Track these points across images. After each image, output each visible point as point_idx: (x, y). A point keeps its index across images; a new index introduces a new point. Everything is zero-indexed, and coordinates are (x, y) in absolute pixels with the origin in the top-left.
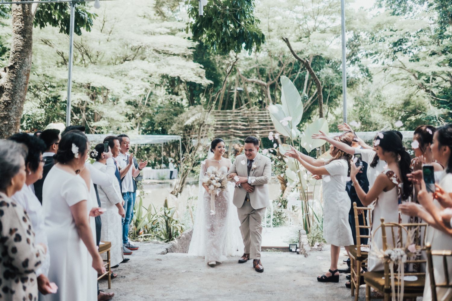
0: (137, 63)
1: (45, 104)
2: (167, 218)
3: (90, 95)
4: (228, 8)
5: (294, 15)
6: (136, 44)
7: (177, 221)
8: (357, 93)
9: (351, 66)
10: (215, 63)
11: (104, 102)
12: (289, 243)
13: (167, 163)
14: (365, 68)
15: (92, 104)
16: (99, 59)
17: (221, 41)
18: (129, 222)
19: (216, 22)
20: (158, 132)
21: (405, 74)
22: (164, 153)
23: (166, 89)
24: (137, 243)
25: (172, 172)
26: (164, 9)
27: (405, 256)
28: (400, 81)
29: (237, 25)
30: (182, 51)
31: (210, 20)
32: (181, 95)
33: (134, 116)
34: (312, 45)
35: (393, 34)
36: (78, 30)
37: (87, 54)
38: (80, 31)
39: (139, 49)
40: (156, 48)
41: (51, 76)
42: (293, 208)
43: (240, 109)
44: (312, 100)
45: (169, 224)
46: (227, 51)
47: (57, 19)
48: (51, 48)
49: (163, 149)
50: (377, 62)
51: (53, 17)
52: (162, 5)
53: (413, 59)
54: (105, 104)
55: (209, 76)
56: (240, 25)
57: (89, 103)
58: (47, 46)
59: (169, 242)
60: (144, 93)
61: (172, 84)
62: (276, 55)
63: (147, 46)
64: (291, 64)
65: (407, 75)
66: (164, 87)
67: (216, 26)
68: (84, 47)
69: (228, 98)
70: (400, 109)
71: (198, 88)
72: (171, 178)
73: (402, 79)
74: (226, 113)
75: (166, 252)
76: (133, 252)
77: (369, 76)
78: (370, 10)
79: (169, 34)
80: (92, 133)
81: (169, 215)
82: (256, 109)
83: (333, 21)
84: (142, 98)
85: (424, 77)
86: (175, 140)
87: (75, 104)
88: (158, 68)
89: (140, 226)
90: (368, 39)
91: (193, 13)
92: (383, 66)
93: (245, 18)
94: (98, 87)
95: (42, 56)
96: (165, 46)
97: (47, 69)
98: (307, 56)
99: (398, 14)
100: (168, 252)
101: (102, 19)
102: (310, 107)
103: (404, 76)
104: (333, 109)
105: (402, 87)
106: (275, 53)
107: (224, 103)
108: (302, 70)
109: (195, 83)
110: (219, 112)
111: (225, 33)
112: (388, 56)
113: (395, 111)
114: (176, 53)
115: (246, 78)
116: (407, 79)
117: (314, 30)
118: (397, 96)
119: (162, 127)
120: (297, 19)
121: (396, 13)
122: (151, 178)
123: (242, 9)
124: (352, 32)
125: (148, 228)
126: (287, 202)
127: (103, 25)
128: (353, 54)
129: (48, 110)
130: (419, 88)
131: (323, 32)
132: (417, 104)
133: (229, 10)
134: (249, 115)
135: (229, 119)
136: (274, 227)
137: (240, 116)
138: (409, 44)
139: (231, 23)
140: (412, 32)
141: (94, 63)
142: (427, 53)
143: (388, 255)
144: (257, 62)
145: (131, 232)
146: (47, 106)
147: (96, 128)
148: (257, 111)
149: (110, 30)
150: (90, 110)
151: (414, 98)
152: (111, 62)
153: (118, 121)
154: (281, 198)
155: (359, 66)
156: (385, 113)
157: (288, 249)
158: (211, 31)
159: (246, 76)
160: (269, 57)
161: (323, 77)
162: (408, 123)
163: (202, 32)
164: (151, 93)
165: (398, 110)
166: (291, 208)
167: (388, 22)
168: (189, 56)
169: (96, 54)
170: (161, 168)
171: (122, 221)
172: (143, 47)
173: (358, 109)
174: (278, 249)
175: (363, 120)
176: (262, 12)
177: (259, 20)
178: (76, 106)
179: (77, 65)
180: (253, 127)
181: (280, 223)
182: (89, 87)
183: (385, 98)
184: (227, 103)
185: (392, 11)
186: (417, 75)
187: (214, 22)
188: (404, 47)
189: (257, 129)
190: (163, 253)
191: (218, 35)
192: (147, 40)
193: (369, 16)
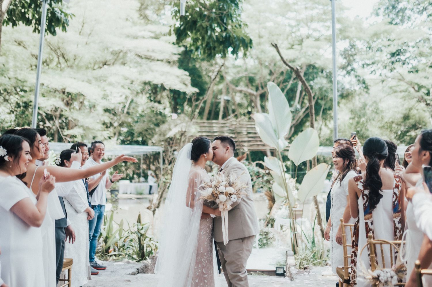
0: (117, 68)
1: (16, 109)
2: (139, 235)
3: (65, 101)
4: (214, 10)
5: (287, 22)
6: (116, 48)
7: (150, 239)
8: (354, 105)
9: (347, 76)
10: (202, 70)
11: (80, 109)
12: (276, 266)
13: (146, 177)
14: (361, 79)
15: (66, 110)
16: (76, 63)
17: (207, 45)
18: (97, 238)
19: (201, 25)
20: (137, 143)
21: (403, 86)
22: (143, 166)
23: (148, 97)
24: (105, 262)
25: (151, 187)
26: (149, 13)
27: (396, 278)
28: (399, 94)
29: (223, 29)
30: (166, 56)
31: (195, 22)
32: (164, 103)
33: (111, 125)
34: (305, 53)
35: (391, 44)
36: (53, 30)
37: (64, 57)
38: (55, 31)
39: (120, 53)
40: (138, 53)
41: (23, 80)
42: (282, 227)
43: (227, 120)
44: (304, 112)
45: (142, 242)
46: (212, 56)
47: (31, 18)
48: (24, 50)
49: (142, 161)
50: (374, 73)
51: (27, 16)
52: (146, 8)
53: (412, 70)
54: (81, 111)
55: (194, 84)
56: (226, 29)
57: (64, 110)
58: (21, 48)
59: (141, 262)
60: (124, 101)
61: (154, 91)
62: (267, 64)
63: (129, 50)
64: (282, 73)
65: (406, 88)
66: (146, 94)
67: (201, 29)
68: (61, 50)
69: (214, 108)
70: (399, 123)
71: (182, 96)
72: (150, 193)
73: (401, 92)
74: (213, 123)
75: (137, 272)
76: (100, 272)
77: (367, 87)
78: (367, 19)
79: (152, 38)
80: (64, 142)
81: (142, 232)
82: (244, 120)
83: (327, 28)
84: (122, 106)
85: (424, 91)
86: (156, 152)
87: (48, 110)
88: (140, 74)
89: (110, 242)
90: (365, 48)
91: (177, 15)
92: (381, 78)
93: (232, 21)
94: (74, 93)
95: (14, 57)
96: (148, 51)
97: (19, 71)
98: (300, 65)
99: (396, 24)
100: (139, 273)
101: (81, 20)
102: (302, 120)
103: (403, 88)
104: (328, 122)
105: (401, 100)
106: (266, 61)
107: (210, 113)
108: (294, 79)
109: (179, 91)
110: (204, 123)
111: (211, 37)
112: (385, 67)
113: (394, 125)
114: (160, 58)
115: (233, 87)
116: (406, 91)
117: (308, 38)
118: (396, 110)
119: (143, 138)
120: (290, 25)
121: (394, 22)
122: (129, 192)
123: (228, 12)
124: (348, 40)
125: (119, 245)
126: (275, 221)
127: (83, 26)
128: (349, 64)
129: (18, 116)
130: (419, 101)
131: (317, 40)
132: (418, 119)
133: (215, 13)
134: (237, 126)
135: (215, 131)
136: (260, 248)
137: (226, 127)
138: (408, 55)
139: (217, 27)
140: (411, 42)
141: (71, 67)
142: (427, 64)
143: (377, 276)
144: (246, 70)
145: (99, 249)
146: (17, 111)
147: (69, 137)
148: (245, 123)
149: (89, 32)
150: (64, 117)
151: (414, 112)
152: (89, 66)
153: (94, 129)
154: (268, 216)
155: (356, 77)
156: (383, 127)
157: (274, 273)
158: (196, 34)
159: (234, 84)
160: (259, 66)
161: (316, 87)
162: (408, 138)
163: (186, 35)
164: (132, 101)
165: (398, 125)
166: (280, 228)
167: (385, 31)
168: (174, 62)
169: (73, 57)
170: (139, 182)
171: (90, 237)
172: (124, 51)
173: (354, 122)
174: (264, 272)
175: (359, 135)
176: (252, 17)
177: (247, 25)
178: (49, 112)
179: (52, 68)
180: (240, 140)
181: (267, 244)
182: (64, 93)
183: (382, 111)
184: (213, 113)
185: (390, 20)
186: (416, 88)
187: (199, 24)
188: (403, 58)
189: (245, 142)
190: (133, 274)
191: (203, 38)
192: (129, 44)
193: (365, 25)
